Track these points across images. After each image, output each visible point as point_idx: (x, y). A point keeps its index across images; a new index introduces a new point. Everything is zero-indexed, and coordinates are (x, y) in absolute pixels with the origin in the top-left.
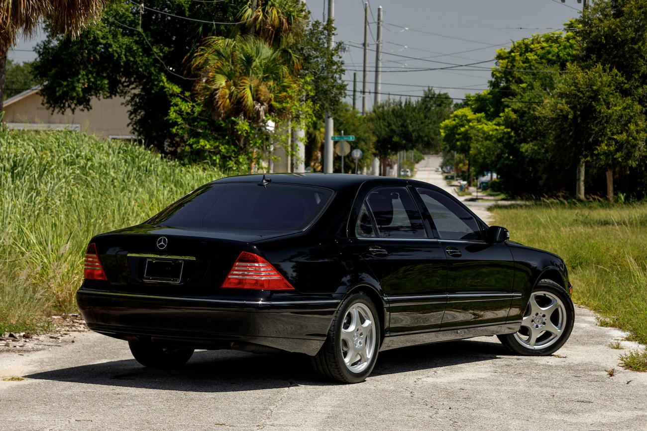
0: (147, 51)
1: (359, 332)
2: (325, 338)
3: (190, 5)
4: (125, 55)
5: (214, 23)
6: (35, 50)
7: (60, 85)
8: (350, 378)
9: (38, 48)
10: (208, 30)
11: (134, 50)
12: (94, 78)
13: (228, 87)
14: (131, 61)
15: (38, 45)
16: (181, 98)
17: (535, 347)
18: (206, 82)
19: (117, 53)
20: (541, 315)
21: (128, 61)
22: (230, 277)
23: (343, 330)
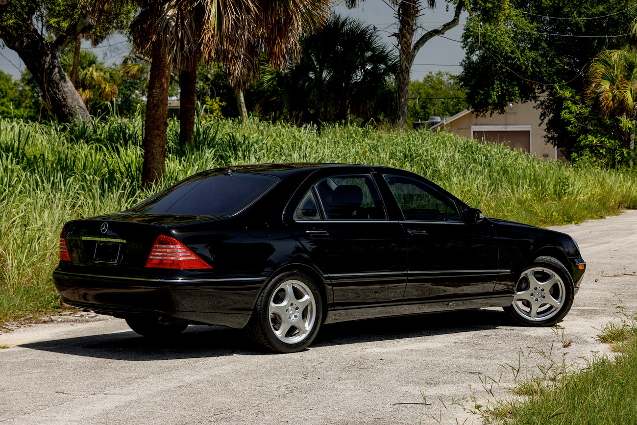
0: (551, 63)
1: (295, 306)
2: (251, 313)
3: (585, 23)
4: (532, 67)
5: (607, 37)
6: (461, 65)
7: (479, 94)
8: (281, 348)
9: (464, 63)
10: (601, 42)
11: (540, 62)
12: (506, 86)
13: (611, 90)
14: (537, 71)
15: (463, 61)
16: (571, 101)
17: (536, 318)
18: (595, 87)
19: (524, 65)
20: (540, 289)
21: (534, 71)
22: (151, 257)
23: (272, 304)
